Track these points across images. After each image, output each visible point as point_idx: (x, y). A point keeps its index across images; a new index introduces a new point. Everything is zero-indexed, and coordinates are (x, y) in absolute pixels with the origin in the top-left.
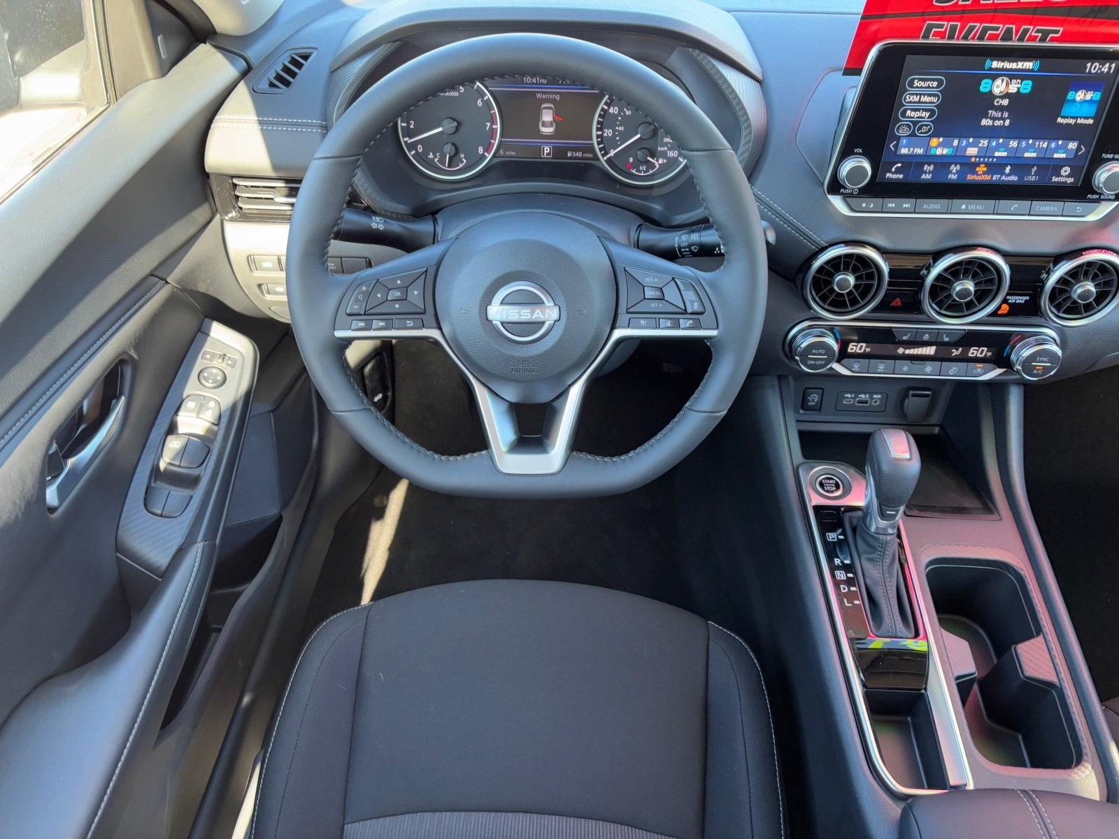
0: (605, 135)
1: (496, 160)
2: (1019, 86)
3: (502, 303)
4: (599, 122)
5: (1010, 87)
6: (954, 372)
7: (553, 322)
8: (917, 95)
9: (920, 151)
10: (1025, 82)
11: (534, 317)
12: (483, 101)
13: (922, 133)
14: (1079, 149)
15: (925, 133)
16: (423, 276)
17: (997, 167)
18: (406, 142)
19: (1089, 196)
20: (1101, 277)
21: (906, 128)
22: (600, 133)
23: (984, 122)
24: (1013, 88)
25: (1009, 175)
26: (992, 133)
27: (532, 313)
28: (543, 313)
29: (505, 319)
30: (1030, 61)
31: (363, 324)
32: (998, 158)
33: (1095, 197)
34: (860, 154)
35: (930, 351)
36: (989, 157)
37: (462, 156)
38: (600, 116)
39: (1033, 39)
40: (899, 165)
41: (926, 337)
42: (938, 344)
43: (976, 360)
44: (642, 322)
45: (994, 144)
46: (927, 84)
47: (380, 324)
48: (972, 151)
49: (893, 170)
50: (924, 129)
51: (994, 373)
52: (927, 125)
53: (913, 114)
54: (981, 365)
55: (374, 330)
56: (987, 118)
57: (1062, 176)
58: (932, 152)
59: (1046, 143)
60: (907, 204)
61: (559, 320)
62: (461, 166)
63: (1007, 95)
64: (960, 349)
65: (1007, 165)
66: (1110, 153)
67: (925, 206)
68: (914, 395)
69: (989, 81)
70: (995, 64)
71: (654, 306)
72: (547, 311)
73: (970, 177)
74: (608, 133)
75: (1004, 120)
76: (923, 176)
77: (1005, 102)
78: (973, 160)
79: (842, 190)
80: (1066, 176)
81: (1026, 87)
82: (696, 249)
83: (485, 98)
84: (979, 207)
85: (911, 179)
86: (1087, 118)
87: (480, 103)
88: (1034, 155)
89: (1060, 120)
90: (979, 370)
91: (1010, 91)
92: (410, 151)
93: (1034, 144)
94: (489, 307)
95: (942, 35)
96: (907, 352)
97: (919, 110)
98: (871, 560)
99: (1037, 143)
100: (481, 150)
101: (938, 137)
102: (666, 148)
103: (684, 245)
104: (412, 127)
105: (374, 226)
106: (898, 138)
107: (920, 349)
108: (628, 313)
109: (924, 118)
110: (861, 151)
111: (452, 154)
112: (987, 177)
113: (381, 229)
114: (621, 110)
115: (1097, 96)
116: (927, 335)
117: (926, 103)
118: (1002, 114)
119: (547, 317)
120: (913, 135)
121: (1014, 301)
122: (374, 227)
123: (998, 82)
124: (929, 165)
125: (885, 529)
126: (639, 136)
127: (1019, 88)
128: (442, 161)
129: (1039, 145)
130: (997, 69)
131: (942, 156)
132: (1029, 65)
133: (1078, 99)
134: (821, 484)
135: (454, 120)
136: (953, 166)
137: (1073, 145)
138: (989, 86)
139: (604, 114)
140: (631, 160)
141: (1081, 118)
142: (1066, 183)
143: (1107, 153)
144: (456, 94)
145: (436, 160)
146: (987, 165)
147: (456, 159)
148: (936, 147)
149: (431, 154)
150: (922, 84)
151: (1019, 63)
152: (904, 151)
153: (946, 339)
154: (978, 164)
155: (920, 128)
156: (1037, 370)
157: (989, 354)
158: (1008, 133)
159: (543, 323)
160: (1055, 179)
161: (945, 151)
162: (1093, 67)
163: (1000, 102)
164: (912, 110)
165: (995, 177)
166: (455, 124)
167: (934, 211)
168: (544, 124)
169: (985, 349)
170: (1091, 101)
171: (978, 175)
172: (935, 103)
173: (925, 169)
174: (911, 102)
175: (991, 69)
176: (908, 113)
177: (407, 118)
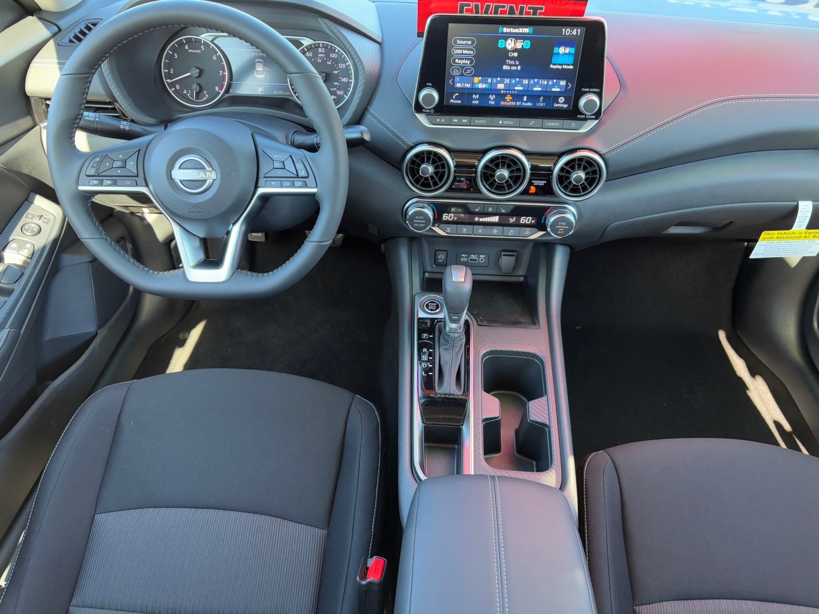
1: (227, 95)
2: (522, 44)
3: (180, 168)
5: (517, 44)
6: (511, 233)
7: (212, 180)
8: (460, 49)
9: (468, 86)
10: (526, 41)
11: (199, 177)
12: (216, 56)
13: (467, 74)
14: (567, 85)
15: (469, 74)
16: (137, 153)
17: (517, 96)
18: (167, 82)
19: (578, 116)
20: (589, 168)
21: (457, 71)
23: (505, 67)
24: (519, 45)
25: (526, 102)
26: (510, 74)
27: (198, 174)
28: (206, 175)
29: (182, 178)
30: (526, 28)
31: (97, 182)
32: (517, 90)
33: (582, 117)
34: (430, 86)
35: (495, 219)
36: (512, 90)
37: (205, 92)
39: (528, 13)
40: (457, 94)
41: (490, 210)
42: (500, 214)
43: (525, 226)
44: (273, 183)
45: (513, 81)
46: (465, 42)
47: (108, 182)
48: (501, 86)
49: (454, 97)
50: (468, 71)
51: (538, 235)
52: (470, 69)
53: (460, 61)
54: (529, 229)
55: (104, 186)
56: (506, 65)
57: (560, 103)
58: (476, 86)
59: (546, 81)
60: (465, 120)
61: (216, 180)
62: (204, 98)
63: (515, 50)
64: (515, 218)
65: (524, 96)
66: (587, 88)
67: (476, 121)
68: (504, 255)
69: (503, 41)
70: (505, 30)
71: (280, 173)
72: (208, 173)
73: (502, 103)
75: (517, 66)
76: (473, 102)
77: (516, 54)
78: (502, 92)
79: (423, 110)
80: (563, 103)
81: (527, 44)
83: (218, 55)
84: (510, 123)
85: (466, 104)
86: (569, 65)
87: (215, 58)
88: (540, 89)
89: (552, 66)
90: (527, 232)
91: (517, 47)
92: (171, 89)
93: (538, 81)
94: (172, 171)
95: (470, 11)
96: (481, 220)
97: (463, 59)
98: (446, 349)
99: (540, 81)
100: (217, 89)
101: (478, 76)
102: (335, 89)
104: (171, 72)
105: (122, 127)
106: (453, 77)
107: (489, 218)
108: (265, 177)
109: (467, 64)
110: (431, 84)
111: (197, 90)
112: (513, 104)
113: (127, 129)
115: (573, 50)
116: (490, 208)
117: (466, 54)
118: (515, 62)
119: (208, 176)
120: (462, 75)
121: (537, 184)
123: (509, 41)
124: (476, 95)
125: (456, 329)
127: (522, 45)
128: (192, 95)
129: (542, 82)
130: (506, 33)
131: (482, 89)
132: (526, 30)
133: (561, 52)
134: (427, 306)
135: (198, 68)
136: (491, 96)
137: (563, 83)
138: (503, 44)
141: (565, 65)
142: (563, 107)
143: (585, 88)
144: (199, 51)
145: (188, 95)
146: (512, 95)
147: (201, 94)
148: (478, 83)
149: (185, 91)
150: (462, 42)
151: (520, 29)
152: (459, 85)
153: (503, 211)
154: (506, 95)
155: (465, 71)
156: (561, 231)
157: (533, 222)
158: (521, 75)
159: (206, 181)
160: (556, 105)
161: (484, 86)
162: (567, 31)
163: (512, 54)
164: (459, 59)
165: (518, 103)
166: (199, 71)
167: (481, 124)
168: (258, 73)
169: (530, 218)
170: (569, 54)
171: (507, 102)
172: (472, 54)
173: (474, 97)
174: (457, 54)
175: (503, 33)
176: (457, 61)
177: (168, 66)
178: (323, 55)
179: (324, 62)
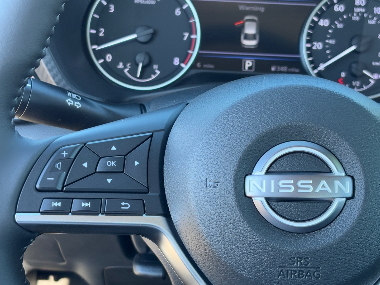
0: (314, 48)
1: (194, 72)
3: (268, 172)
4: (309, 35)
7: (344, 199)
11: (317, 191)
12: (182, 10)
16: (148, 141)
18: (93, 49)
22: (309, 45)
27: (315, 185)
28: (331, 186)
29: (273, 193)
31: (59, 204)
37: (155, 67)
38: (310, 28)
47: (83, 204)
55: (74, 214)
61: (353, 197)
62: (153, 77)
74: (318, 46)
83: (185, 7)
87: (178, 12)
94: (248, 178)
100: (176, 62)
104: (101, 34)
105: (69, 102)
111: (145, 64)
113: (78, 107)
114: (332, 23)
122: (69, 104)
126: (353, 48)
128: (133, 72)
135: (150, 28)
139: (314, 26)
140: (343, 75)
144: (153, 2)
145: (126, 70)
147: (149, 70)
149: (121, 64)
159: (330, 202)
166: (151, 31)
168: (247, 37)
177: (96, 25)
178: (363, 10)
179: (363, 20)
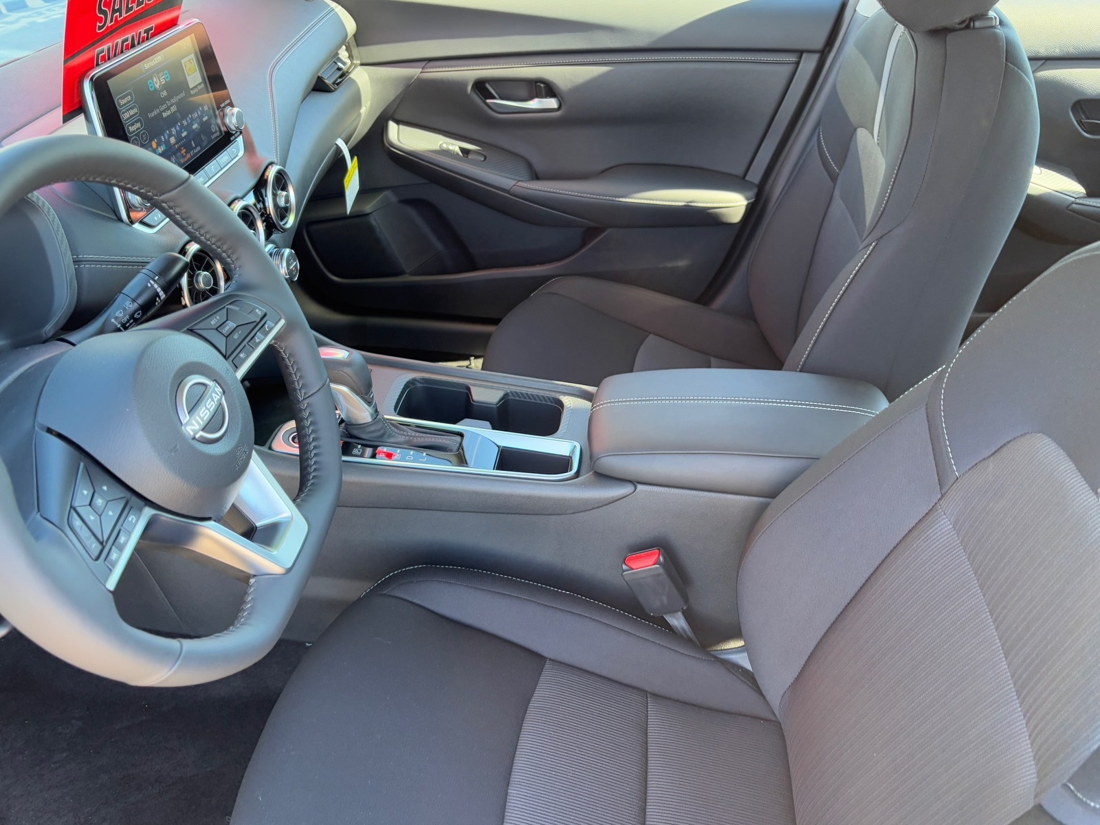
2: (164, 77)
3: (190, 413)
5: (160, 80)
7: (224, 395)
8: (126, 112)
13: (145, 141)
14: (208, 109)
15: (147, 140)
19: (231, 138)
24: (162, 80)
25: (195, 148)
26: (173, 120)
28: (216, 393)
29: (203, 424)
30: (158, 56)
33: (233, 137)
44: (242, 355)
45: (178, 129)
46: (126, 100)
47: (121, 541)
48: (172, 140)
50: (145, 137)
52: (144, 133)
53: (133, 128)
55: (123, 552)
56: (163, 112)
57: (213, 133)
58: (157, 152)
59: (195, 113)
63: (163, 88)
65: (191, 141)
69: (150, 81)
70: (146, 67)
71: (237, 336)
77: (165, 93)
78: (176, 146)
80: (215, 132)
81: (167, 76)
82: (139, 314)
88: (197, 125)
89: (191, 92)
91: (162, 84)
93: (191, 116)
94: (182, 428)
101: (153, 139)
103: (125, 319)
108: (227, 358)
109: (139, 128)
112: (188, 156)
117: (134, 115)
119: (219, 395)
120: (142, 145)
123: (154, 79)
127: (165, 79)
129: (194, 116)
130: (149, 70)
137: (205, 108)
138: (153, 85)
142: (218, 136)
143: (222, 102)
146: (183, 146)
148: (157, 148)
150: (124, 101)
154: (179, 149)
156: (294, 271)
158: (179, 116)
159: (220, 404)
160: (213, 136)
161: (162, 148)
163: (163, 94)
164: (131, 125)
171: (183, 157)
172: (138, 113)
174: (127, 120)
175: (146, 71)
176: (131, 129)
